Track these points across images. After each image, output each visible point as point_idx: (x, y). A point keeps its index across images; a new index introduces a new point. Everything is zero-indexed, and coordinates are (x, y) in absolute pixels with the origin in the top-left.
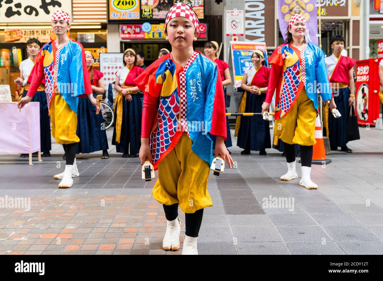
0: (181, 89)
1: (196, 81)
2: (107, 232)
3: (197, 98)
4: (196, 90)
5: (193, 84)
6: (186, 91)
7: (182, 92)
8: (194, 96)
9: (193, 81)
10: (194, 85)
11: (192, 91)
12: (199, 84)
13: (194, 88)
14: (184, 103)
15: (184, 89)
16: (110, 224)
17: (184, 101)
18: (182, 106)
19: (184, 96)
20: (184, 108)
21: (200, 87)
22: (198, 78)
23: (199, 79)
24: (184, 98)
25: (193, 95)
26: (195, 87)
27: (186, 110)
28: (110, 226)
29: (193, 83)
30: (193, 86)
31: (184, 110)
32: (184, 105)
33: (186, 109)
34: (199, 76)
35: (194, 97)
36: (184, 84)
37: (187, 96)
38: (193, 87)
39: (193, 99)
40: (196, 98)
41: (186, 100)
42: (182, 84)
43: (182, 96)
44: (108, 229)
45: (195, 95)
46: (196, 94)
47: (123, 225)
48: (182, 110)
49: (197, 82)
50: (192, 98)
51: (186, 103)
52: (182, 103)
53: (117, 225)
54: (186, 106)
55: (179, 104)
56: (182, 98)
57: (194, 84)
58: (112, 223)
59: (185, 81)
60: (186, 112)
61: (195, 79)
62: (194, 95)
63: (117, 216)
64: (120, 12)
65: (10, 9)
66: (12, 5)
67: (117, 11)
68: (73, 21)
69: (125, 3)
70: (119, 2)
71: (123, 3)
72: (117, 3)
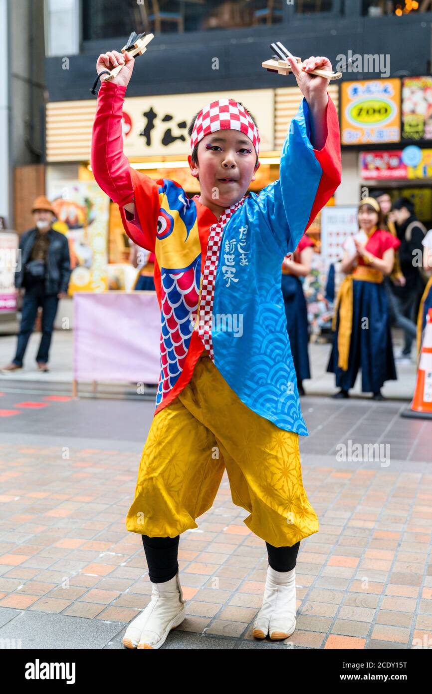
0: (209, 258)
1: (235, 243)
2: (341, 534)
3: (236, 280)
4: (234, 263)
5: (229, 249)
6: (217, 264)
7: (209, 264)
8: (229, 275)
9: (230, 244)
10: (231, 252)
11: (227, 263)
12: (241, 251)
13: (231, 259)
14: (210, 288)
15: (214, 258)
16: (346, 521)
17: (210, 283)
18: (204, 293)
19: (211, 273)
20: (209, 298)
21: (243, 257)
22: (240, 238)
23: (242, 239)
24: (211, 278)
25: (226, 273)
26: (233, 256)
27: (212, 304)
28: (347, 524)
29: (230, 247)
30: (229, 253)
31: (208, 303)
32: (209, 293)
33: (212, 302)
34: (243, 233)
35: (228, 278)
36: (215, 248)
37: (217, 273)
38: (229, 257)
39: (227, 282)
40: (233, 279)
41: (214, 283)
42: (211, 248)
43: (207, 272)
44: (344, 529)
45: (232, 273)
46: (234, 270)
47: (370, 525)
48: (203, 303)
49: (239, 246)
50: (224, 278)
51: (214, 288)
52: (205, 287)
53: (360, 524)
54: (213, 294)
55: (199, 289)
56: (206, 277)
57: (232, 250)
58: (349, 519)
59: (220, 243)
60: (211, 307)
61: (234, 240)
62: (229, 273)
63: (359, 508)
64: (361, 130)
65: (168, 132)
66: (172, 125)
67: (356, 128)
68: (274, 150)
69: (371, 112)
70: (361, 110)
71: (368, 112)
72: (355, 112)
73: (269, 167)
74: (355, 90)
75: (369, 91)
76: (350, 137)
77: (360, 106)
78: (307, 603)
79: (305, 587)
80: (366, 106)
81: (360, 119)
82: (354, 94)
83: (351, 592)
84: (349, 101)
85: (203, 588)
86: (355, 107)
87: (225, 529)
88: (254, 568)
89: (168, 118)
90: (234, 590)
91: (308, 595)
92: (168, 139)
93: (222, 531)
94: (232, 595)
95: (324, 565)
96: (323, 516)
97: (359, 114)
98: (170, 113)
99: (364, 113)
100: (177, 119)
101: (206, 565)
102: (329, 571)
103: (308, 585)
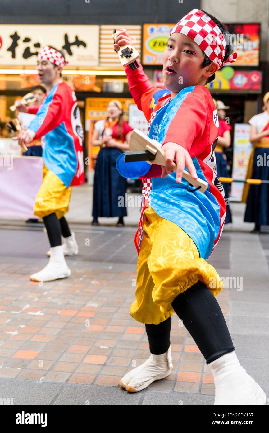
64: (156, 56)
65: (27, 50)
66: (30, 45)
67: (152, 55)
68: (99, 66)
69: (162, 44)
70: (155, 43)
71: (160, 44)
72: (152, 44)
73: (95, 76)
74: (152, 30)
75: (160, 30)
76: (148, 60)
77: (155, 40)
78: (111, 358)
79: (110, 348)
80: (159, 40)
81: (155, 48)
82: (151, 32)
83: (139, 350)
84: (148, 36)
85: (42, 351)
86: (152, 40)
87: (59, 312)
88: (77, 337)
89: (27, 40)
90: (63, 351)
91: (112, 352)
92: (27, 54)
93: (56, 314)
94: (62, 355)
95: (123, 333)
96: (124, 302)
97: (154, 45)
98: (29, 36)
99: (157, 45)
100: (34, 41)
101: (45, 336)
102: (126, 337)
103: (113, 346)
